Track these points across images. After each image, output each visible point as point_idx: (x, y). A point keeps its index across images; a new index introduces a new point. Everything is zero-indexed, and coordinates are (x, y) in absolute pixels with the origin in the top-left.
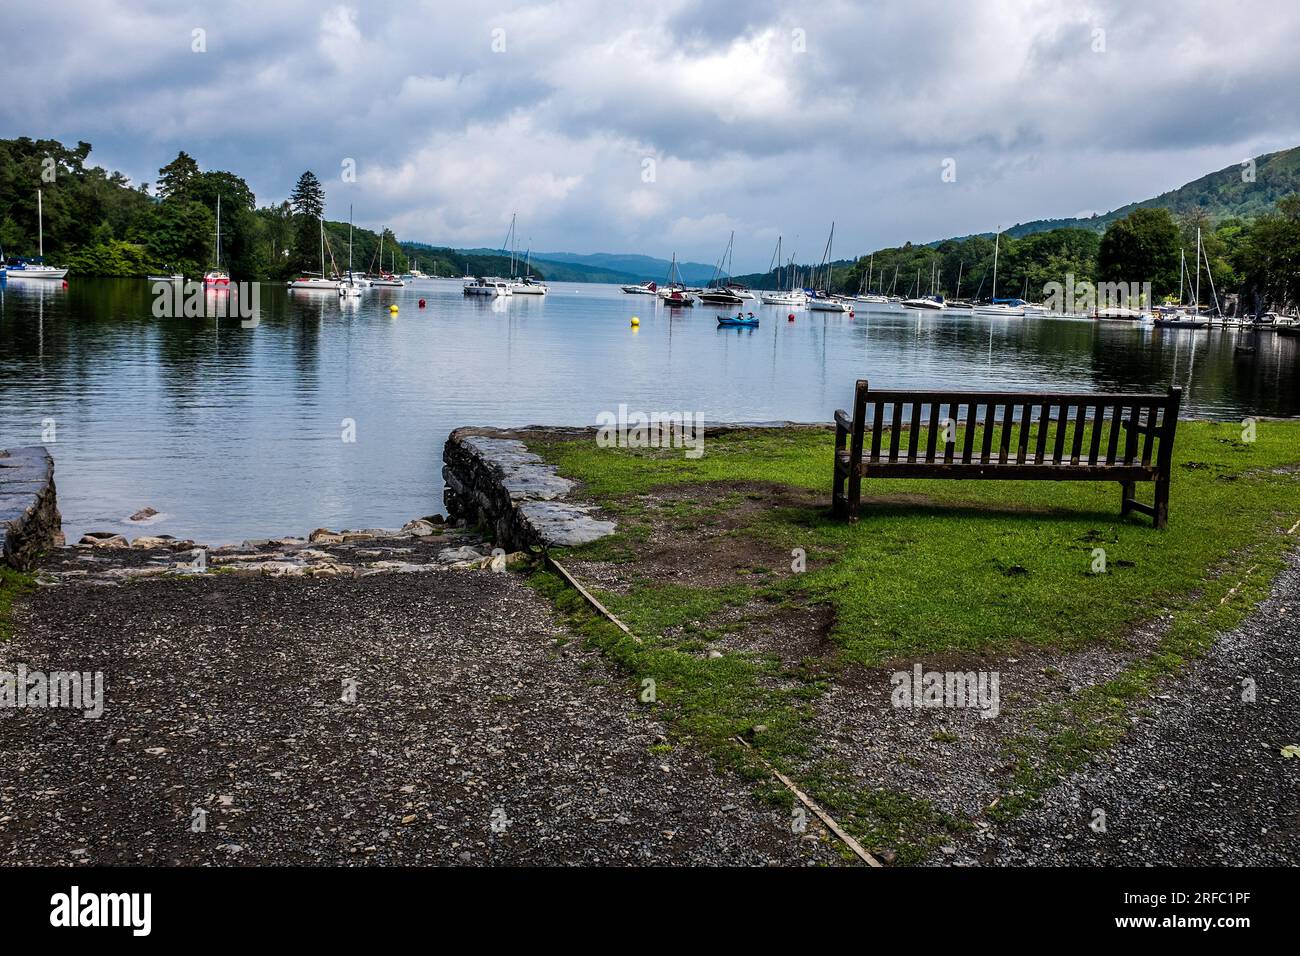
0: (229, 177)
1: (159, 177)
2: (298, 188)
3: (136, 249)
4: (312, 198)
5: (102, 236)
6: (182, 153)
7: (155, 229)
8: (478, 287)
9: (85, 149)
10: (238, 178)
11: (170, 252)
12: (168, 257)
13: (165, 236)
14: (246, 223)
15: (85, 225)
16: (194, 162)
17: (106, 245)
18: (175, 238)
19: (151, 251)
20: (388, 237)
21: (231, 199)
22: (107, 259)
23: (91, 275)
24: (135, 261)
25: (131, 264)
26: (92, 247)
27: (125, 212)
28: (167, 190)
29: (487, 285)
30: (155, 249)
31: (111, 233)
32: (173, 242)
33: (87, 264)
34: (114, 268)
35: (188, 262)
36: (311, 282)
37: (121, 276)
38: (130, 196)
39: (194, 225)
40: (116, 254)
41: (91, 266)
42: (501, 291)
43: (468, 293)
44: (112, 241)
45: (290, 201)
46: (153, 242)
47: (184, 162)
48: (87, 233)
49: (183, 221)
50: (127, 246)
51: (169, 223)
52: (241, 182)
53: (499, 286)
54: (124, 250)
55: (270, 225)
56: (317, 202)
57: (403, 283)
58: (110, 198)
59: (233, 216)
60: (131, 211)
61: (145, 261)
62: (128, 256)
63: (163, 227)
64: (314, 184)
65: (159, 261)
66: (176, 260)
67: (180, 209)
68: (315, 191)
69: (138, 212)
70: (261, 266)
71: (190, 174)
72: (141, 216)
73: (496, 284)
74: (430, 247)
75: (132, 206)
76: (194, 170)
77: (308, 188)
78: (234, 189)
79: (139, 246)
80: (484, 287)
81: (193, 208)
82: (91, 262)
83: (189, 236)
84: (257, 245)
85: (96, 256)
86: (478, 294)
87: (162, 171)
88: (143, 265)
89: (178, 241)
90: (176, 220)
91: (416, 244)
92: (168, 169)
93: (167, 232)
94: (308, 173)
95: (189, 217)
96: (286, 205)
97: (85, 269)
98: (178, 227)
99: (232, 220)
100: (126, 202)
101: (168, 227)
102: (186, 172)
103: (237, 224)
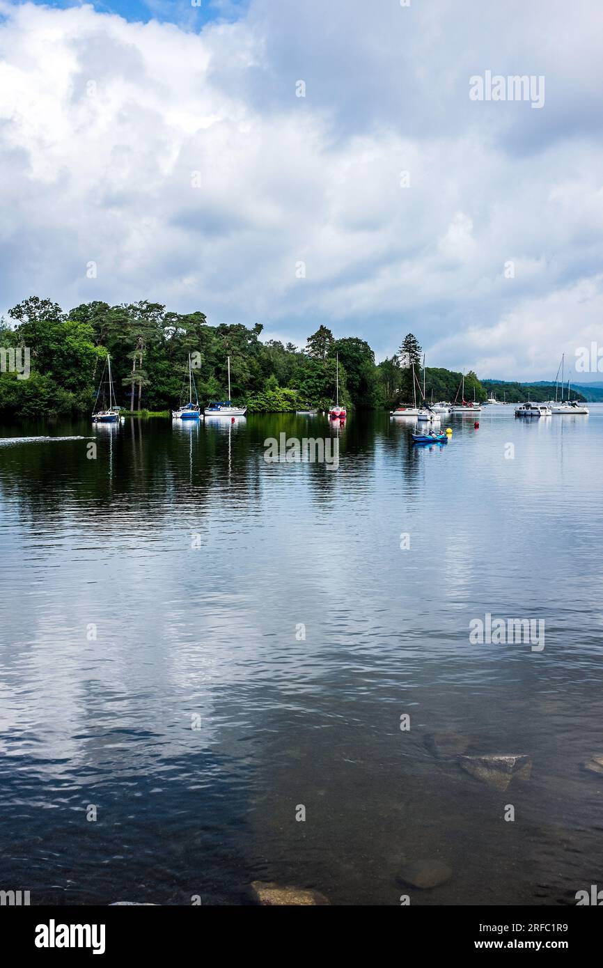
0: (357, 341)
1: (307, 343)
2: (403, 346)
3: (292, 392)
4: (413, 352)
5: (271, 385)
6: (322, 326)
7: (305, 379)
8: (525, 410)
9: (259, 328)
10: (363, 341)
11: (314, 394)
12: (313, 397)
13: (311, 383)
14: (368, 371)
15: (260, 378)
16: (330, 332)
17: (273, 391)
18: (318, 384)
19: (302, 393)
20: (472, 376)
21: (358, 356)
22: (274, 401)
23: (263, 411)
24: (291, 401)
25: (289, 403)
26: (264, 393)
27: (290, 368)
28: (312, 352)
29: (532, 408)
30: (304, 392)
31: (277, 382)
32: (316, 387)
33: (261, 404)
34: (278, 406)
35: (327, 400)
36: (407, 411)
37: (283, 412)
38: (293, 357)
39: (330, 375)
40: (279, 397)
41: (263, 406)
42: (543, 412)
43: (519, 415)
44: (277, 388)
45: (398, 355)
46: (303, 388)
47: (324, 333)
48: (261, 384)
49: (322, 372)
50: (287, 391)
51: (314, 374)
52: (365, 344)
53: (541, 408)
54: (284, 394)
55: (386, 372)
56: (417, 354)
57: (480, 408)
58: (280, 360)
59: (360, 368)
60: (293, 368)
61: (298, 401)
62: (287, 398)
63: (309, 377)
64: (414, 342)
65: (307, 400)
66: (319, 399)
67: (321, 364)
68: (415, 347)
69: (298, 368)
70: (380, 401)
71: (328, 340)
72: (299, 370)
73: (539, 407)
74: (503, 382)
75: (294, 365)
76: (330, 337)
77: (410, 346)
78: (359, 349)
79: (295, 391)
80: (530, 409)
81: (330, 363)
82: (263, 403)
83: (327, 382)
84: (376, 386)
85: (267, 399)
86: (525, 415)
87: (309, 339)
88: (297, 404)
89: (320, 386)
90: (318, 372)
91: (494, 381)
92: (313, 337)
93: (312, 380)
94: (409, 335)
95: (328, 369)
96: (395, 357)
97: (259, 408)
98: (320, 377)
99: (359, 370)
100: (290, 362)
101: (313, 377)
102: (325, 339)
103: (362, 373)
